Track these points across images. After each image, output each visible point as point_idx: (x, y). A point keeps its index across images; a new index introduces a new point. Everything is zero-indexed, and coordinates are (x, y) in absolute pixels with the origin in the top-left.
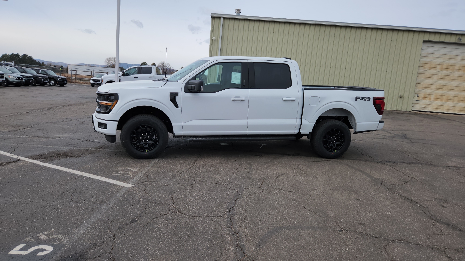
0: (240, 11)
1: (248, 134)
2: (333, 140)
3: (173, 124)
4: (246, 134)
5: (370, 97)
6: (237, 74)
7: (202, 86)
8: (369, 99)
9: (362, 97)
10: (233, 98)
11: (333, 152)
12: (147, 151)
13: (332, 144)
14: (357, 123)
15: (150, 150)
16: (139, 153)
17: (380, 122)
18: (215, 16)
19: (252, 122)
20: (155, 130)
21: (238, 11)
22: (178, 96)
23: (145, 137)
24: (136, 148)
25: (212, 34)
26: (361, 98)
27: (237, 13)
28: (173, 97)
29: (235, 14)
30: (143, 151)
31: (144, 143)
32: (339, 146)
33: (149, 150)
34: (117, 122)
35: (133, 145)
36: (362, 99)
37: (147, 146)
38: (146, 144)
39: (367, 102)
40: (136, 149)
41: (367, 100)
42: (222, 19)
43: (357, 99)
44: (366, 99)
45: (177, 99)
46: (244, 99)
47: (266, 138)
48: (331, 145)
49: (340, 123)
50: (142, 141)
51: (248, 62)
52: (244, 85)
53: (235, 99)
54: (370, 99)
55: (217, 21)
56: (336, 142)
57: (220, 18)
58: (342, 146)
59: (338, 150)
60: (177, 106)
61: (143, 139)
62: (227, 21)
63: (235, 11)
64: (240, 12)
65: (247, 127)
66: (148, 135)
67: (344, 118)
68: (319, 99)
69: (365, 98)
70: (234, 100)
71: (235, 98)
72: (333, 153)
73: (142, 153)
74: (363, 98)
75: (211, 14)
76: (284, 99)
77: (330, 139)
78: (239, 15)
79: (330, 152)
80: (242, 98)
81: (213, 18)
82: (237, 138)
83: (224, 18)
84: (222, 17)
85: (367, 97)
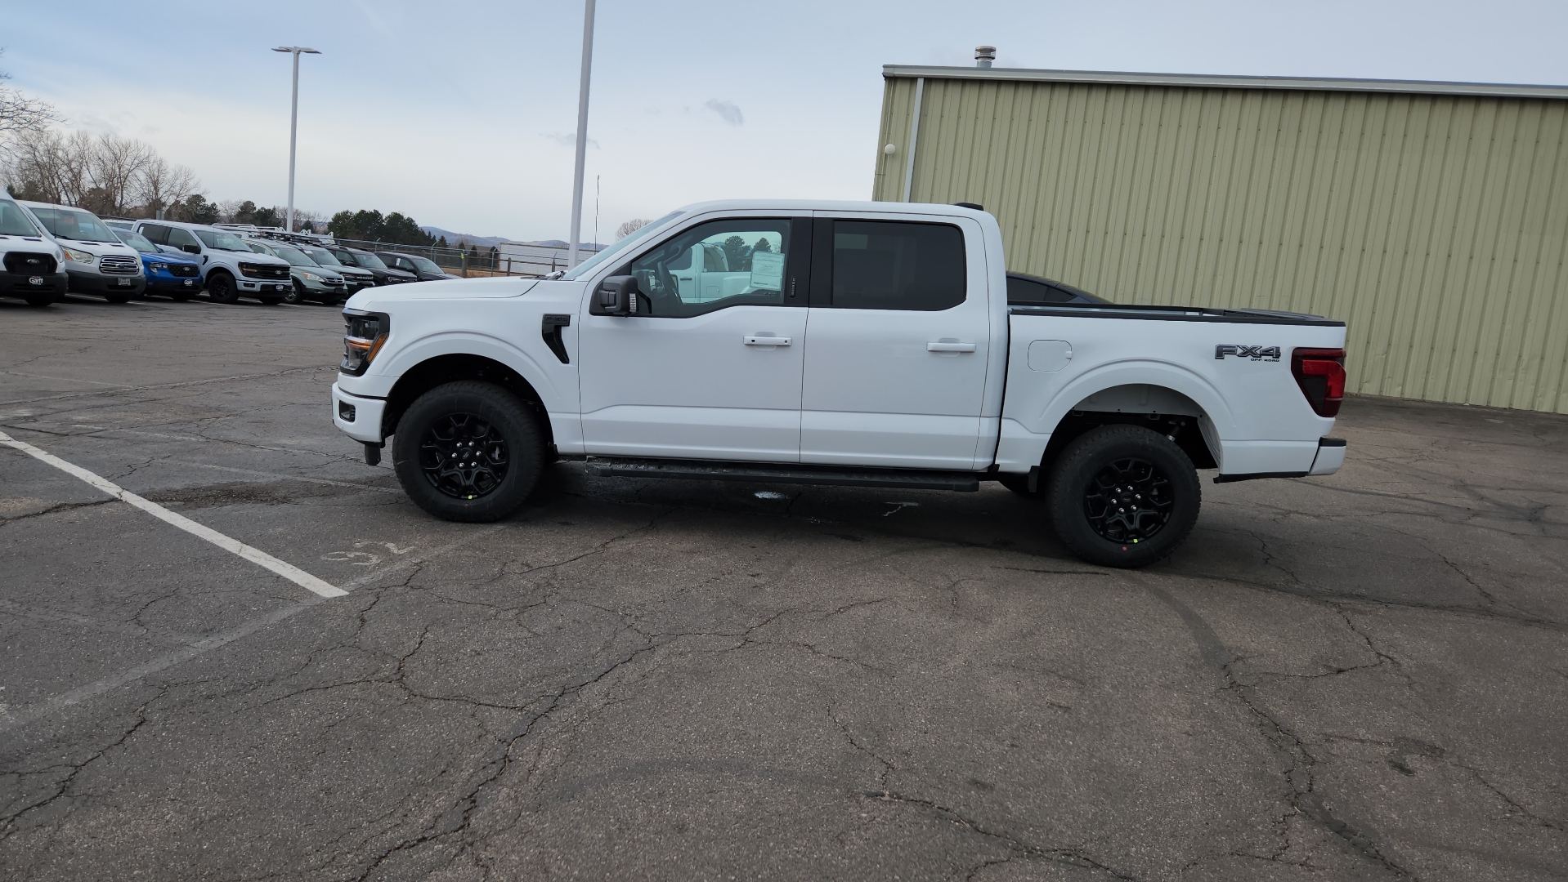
0: (992, 54)
1: (803, 460)
2: (1127, 500)
3: (550, 415)
4: (796, 460)
5: (1278, 349)
6: (771, 259)
7: (634, 295)
8: (1275, 354)
9: (1243, 348)
10: (748, 338)
11: (1125, 543)
12: (470, 497)
13: (1124, 516)
14: (1223, 444)
15: (480, 496)
16: (445, 501)
17: (1323, 442)
18: (898, 72)
19: (815, 421)
20: (495, 433)
21: (987, 53)
22: (568, 324)
23: (466, 451)
24: (436, 485)
25: (885, 135)
26: (1239, 351)
27: (979, 60)
28: (553, 330)
29: (974, 63)
30: (459, 497)
31: (465, 473)
32: (1154, 525)
33: (476, 496)
34: (383, 402)
35: (428, 475)
36: (1244, 355)
37: (471, 482)
38: (468, 475)
39: (1264, 364)
40: (437, 488)
41: (1263, 358)
42: (920, 82)
43: (1221, 353)
44: (1261, 355)
45: (567, 334)
46: (786, 342)
47: (866, 478)
48: (1117, 517)
49: (1150, 440)
50: (458, 466)
51: (813, 219)
52: (793, 293)
53: (753, 341)
54: (1278, 356)
55: (902, 89)
56: (1140, 510)
57: (913, 80)
58: (1164, 524)
59: (1147, 538)
60: (564, 359)
61: (459, 459)
62: (937, 91)
63: (974, 54)
64: (993, 58)
65: (800, 437)
66: (475, 449)
67: (1183, 424)
68: (1069, 350)
70: (752, 345)
71: (754, 338)
72: (1125, 548)
73: (455, 502)
74: (1248, 352)
75: (885, 67)
76: (932, 346)
77: (1117, 496)
78: (988, 68)
79: (1113, 544)
80: (780, 339)
81: (893, 79)
82: (764, 474)
83: (929, 80)
84: (921, 77)
85: (1265, 347)
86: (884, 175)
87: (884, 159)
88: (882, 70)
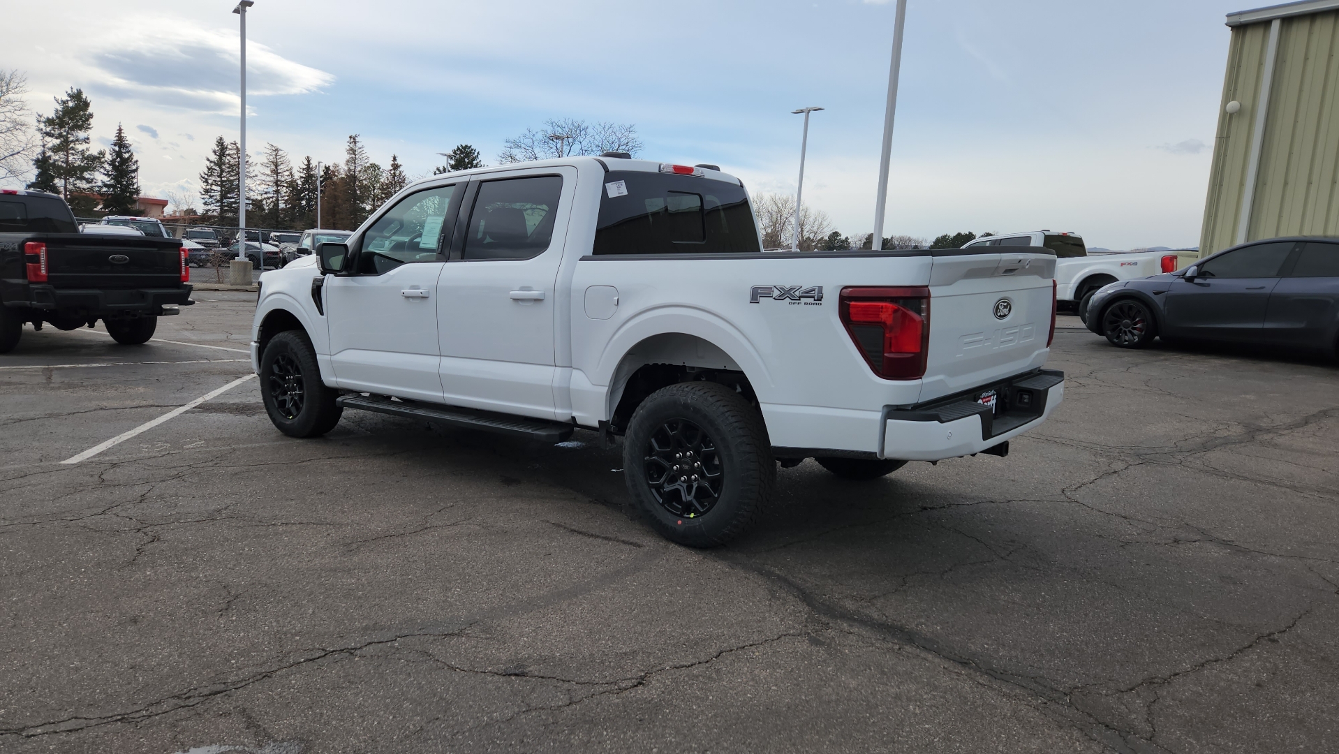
1: (449, 402)
2: (685, 467)
3: (317, 356)
4: (442, 401)
5: (821, 289)
8: (815, 295)
9: (781, 289)
11: (681, 516)
12: (291, 418)
13: (684, 485)
14: (763, 408)
15: (294, 418)
17: (890, 412)
18: (1245, 19)
19: (451, 365)
22: (323, 284)
23: (290, 383)
24: (277, 406)
25: (1230, 93)
26: (776, 293)
28: (316, 289)
30: (288, 417)
31: (289, 398)
32: (710, 499)
34: (257, 346)
36: (780, 298)
37: (290, 406)
38: (291, 401)
39: (804, 310)
40: (277, 409)
41: (803, 301)
42: (1276, 26)
43: (757, 294)
44: (800, 298)
45: (323, 292)
46: (426, 293)
50: (287, 394)
51: (467, 183)
52: (440, 250)
53: (403, 293)
55: (1253, 38)
57: (1267, 23)
59: (701, 514)
60: (322, 314)
61: (288, 388)
62: (1300, 32)
65: (440, 380)
68: (617, 297)
69: (797, 293)
71: (405, 291)
72: (680, 522)
73: (283, 420)
74: (788, 294)
75: (1228, 16)
76: (514, 294)
77: (677, 461)
79: (668, 516)
81: (1241, 28)
83: (1288, 21)
84: (1275, 18)
85: (806, 287)
86: (1228, 137)
87: (1227, 119)
88: (1225, 20)
